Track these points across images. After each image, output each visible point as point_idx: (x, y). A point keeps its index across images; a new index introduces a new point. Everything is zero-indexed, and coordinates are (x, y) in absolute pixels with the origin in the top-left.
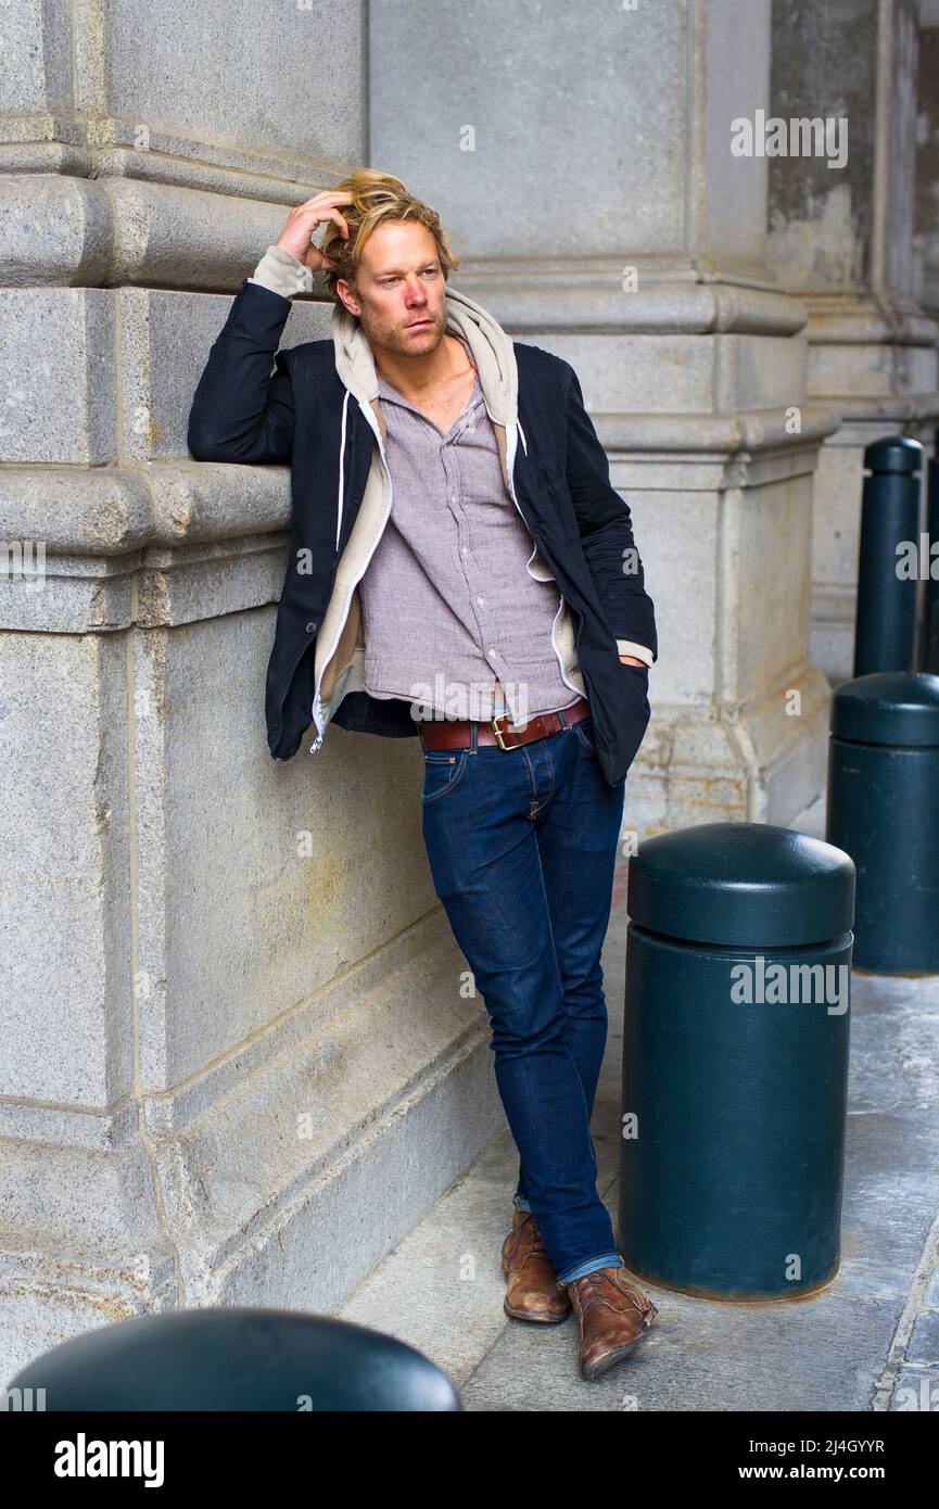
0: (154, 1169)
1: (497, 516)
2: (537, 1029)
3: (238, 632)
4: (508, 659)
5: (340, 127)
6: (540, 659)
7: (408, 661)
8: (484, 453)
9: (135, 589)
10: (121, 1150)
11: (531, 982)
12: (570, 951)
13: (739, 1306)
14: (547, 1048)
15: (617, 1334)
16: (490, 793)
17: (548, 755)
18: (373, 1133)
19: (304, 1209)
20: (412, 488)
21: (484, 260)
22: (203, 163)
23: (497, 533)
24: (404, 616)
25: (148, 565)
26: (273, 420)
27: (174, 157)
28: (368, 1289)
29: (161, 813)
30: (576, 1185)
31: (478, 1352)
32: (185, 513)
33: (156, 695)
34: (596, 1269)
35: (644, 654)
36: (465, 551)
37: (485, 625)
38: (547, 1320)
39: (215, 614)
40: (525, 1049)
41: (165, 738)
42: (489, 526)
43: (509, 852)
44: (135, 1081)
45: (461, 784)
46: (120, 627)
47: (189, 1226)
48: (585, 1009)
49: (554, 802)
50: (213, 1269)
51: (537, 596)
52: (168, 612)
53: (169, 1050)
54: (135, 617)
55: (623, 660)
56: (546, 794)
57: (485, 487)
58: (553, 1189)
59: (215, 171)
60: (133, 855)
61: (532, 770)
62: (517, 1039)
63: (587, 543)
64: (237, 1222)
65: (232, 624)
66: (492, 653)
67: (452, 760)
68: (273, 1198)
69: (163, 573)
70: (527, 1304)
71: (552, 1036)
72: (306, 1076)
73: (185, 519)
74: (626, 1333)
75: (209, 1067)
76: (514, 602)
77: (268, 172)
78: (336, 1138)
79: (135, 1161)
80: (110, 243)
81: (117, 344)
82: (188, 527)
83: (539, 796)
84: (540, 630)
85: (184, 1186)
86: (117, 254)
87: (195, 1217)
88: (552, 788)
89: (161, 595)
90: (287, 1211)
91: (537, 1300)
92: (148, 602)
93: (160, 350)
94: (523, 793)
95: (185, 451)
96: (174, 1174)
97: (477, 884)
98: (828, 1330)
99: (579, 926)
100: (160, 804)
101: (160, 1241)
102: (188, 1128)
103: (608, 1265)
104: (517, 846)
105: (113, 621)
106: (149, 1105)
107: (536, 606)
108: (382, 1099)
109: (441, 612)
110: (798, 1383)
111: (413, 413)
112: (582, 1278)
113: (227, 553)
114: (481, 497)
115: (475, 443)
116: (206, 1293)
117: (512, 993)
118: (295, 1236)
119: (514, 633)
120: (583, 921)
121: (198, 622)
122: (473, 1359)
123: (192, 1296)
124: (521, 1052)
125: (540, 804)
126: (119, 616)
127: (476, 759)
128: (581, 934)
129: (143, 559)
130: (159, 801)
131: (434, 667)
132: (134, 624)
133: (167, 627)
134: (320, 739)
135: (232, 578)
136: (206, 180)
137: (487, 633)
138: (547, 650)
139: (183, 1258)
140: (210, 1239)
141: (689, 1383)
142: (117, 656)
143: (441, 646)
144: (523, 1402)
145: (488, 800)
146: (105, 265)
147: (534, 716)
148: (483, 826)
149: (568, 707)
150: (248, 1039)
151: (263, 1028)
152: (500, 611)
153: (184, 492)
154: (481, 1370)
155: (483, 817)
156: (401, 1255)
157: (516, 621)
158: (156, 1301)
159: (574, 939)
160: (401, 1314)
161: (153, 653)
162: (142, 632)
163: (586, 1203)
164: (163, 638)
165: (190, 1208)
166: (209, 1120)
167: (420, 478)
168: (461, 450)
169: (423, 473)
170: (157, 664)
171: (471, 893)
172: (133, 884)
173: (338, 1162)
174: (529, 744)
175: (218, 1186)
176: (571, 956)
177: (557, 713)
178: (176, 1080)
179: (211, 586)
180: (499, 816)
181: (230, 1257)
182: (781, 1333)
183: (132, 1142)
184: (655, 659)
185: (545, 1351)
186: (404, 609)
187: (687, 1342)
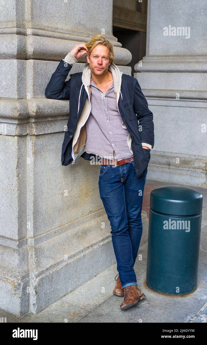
0: (28, 254)
1: (116, 113)
2: (119, 230)
3: (58, 137)
4: (117, 146)
5: (105, 25)
6: (124, 146)
7: (95, 145)
8: (113, 99)
9: (28, 126)
10: (20, 249)
11: (119, 219)
12: (132, 213)
13: (168, 297)
14: (122, 234)
15: (129, 301)
16: (112, 175)
17: (125, 168)
18: (91, 249)
19: (66, 265)
20: (97, 106)
21: (173, 56)
22: (59, 32)
23: (116, 117)
24: (94, 135)
25: (30, 121)
26: (65, 90)
27: (49, 31)
28: (86, 284)
29: (33, 176)
30: (127, 266)
31: (102, 301)
32: (35, 110)
33: (32, 150)
34: (129, 285)
35: (150, 146)
36: (108, 121)
37: (111, 138)
38: (120, 295)
39: (50, 132)
40: (117, 234)
41: (34, 160)
42: (114, 115)
43: (116, 189)
44: (27, 234)
45: (106, 173)
46: (23, 135)
47: (33, 267)
48: (135, 226)
49: (127, 179)
50: (37, 277)
51: (124, 132)
52: (34, 132)
53: (34, 228)
54: (28, 133)
55: (143, 147)
56: (125, 177)
57: (113, 107)
58: (122, 266)
59: (61, 34)
60: (27, 185)
61: (121, 171)
62: (115, 232)
63: (141, 120)
64: (46, 267)
65: (56, 135)
66: (113, 144)
67: (105, 168)
68: (57, 262)
69: (33, 123)
70: (116, 291)
71: (123, 232)
72: (74, 235)
73: (35, 111)
74: (131, 301)
75: (47, 232)
76: (118, 133)
77: (80, 35)
78: (79, 250)
79: (23, 252)
80: (25, 50)
81: (27, 72)
82: (36, 113)
83: (123, 177)
84: (125, 140)
85: (33, 258)
86: (27, 52)
87: (35, 265)
88: (126, 175)
89: (33, 128)
90: (61, 266)
91: (118, 291)
92: (30, 129)
93: (36, 74)
94: (119, 176)
95: (44, 96)
96: (32, 255)
97: (108, 196)
98: (186, 305)
99: (134, 207)
100: (33, 174)
101: (26, 270)
102: (38, 246)
103: (132, 285)
104: (118, 188)
105: (21, 133)
106: (29, 239)
107: (124, 134)
108: (95, 242)
109: (102, 134)
110: (172, 317)
111: (98, 89)
112: (126, 287)
113: (52, 119)
114: (112, 109)
115: (111, 97)
116: (34, 282)
117: (114, 221)
118: (63, 271)
119: (118, 140)
120: (135, 206)
121: (44, 134)
122: (101, 302)
123: (31, 283)
124: (116, 235)
125: (123, 179)
126: (23, 132)
127: (109, 168)
128: (134, 209)
129: (29, 120)
130: (32, 173)
131: (101, 147)
132: (27, 134)
133: (34, 135)
134: (74, 162)
135: (55, 125)
136: (58, 36)
137: (111, 140)
138: (126, 144)
139: (30, 274)
140: (37, 270)
141: (147, 314)
142: (23, 141)
143: (102, 142)
144: (107, 314)
145: (111, 177)
146: (25, 55)
147: (122, 159)
148: (109, 183)
149: (131, 157)
150: (60, 226)
151: (64, 225)
152: (115, 135)
153: (35, 105)
154: (101, 305)
155: (110, 181)
156: (97, 277)
157: (119, 137)
158: (22, 283)
159: (132, 210)
160: (90, 290)
161: (32, 141)
162: (30, 136)
163: (129, 270)
164: (34, 137)
165: (34, 263)
166: (44, 244)
167: (98, 104)
168: (108, 98)
169: (99, 103)
170: (32, 143)
171: (106, 198)
172: (27, 191)
173: (79, 255)
174: (122, 165)
175: (43, 259)
176: (132, 214)
177: (128, 158)
178: (36, 235)
179: (49, 126)
180: (113, 181)
181: (42, 275)
182: (174, 304)
183: (24, 247)
184: (152, 148)
185: (118, 302)
186: (94, 133)
187: (152, 304)
